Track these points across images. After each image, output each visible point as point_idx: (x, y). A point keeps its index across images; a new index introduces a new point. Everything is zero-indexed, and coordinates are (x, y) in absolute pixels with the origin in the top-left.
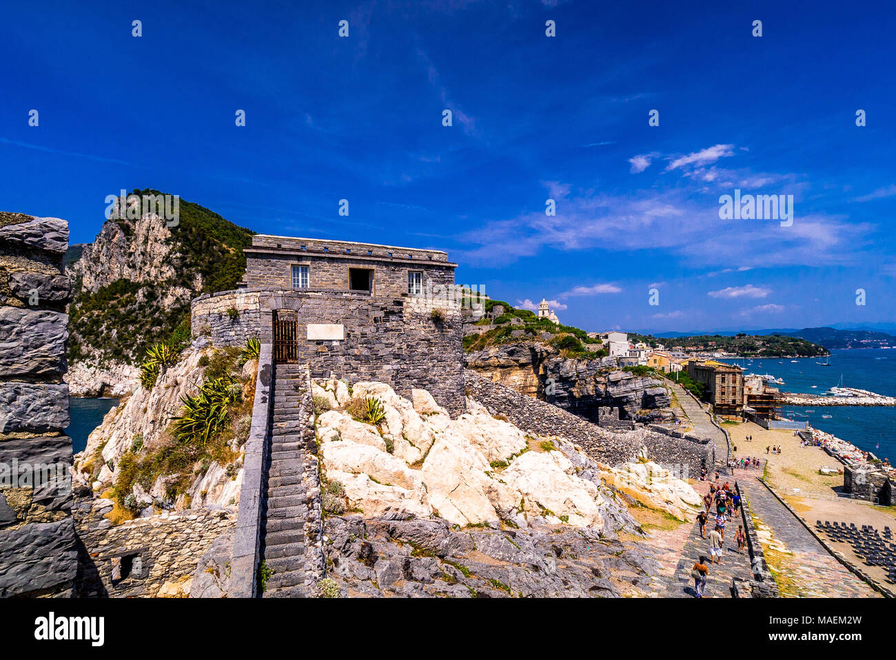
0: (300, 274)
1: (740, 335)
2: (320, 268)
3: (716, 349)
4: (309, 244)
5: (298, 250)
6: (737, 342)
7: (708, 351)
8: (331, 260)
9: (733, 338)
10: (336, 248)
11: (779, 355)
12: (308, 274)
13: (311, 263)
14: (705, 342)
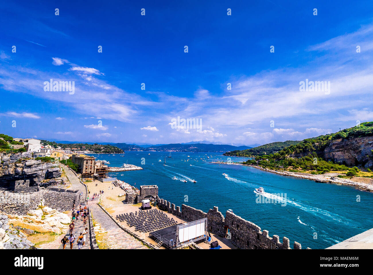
3: (85, 150)
6: (94, 147)
7: (82, 150)
14: (81, 146)
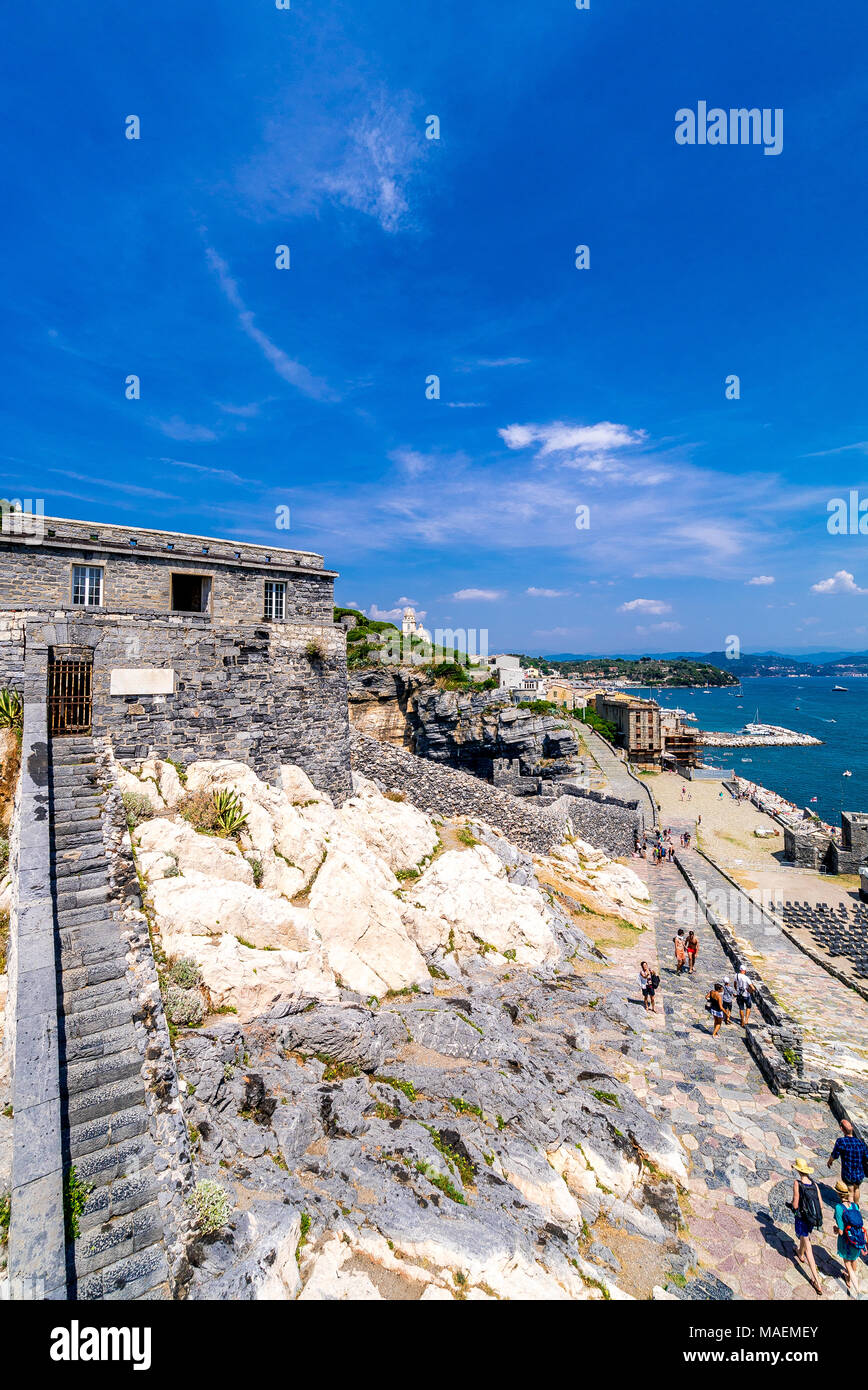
0: (87, 580)
1: (644, 659)
2: (122, 571)
3: (618, 676)
4: (105, 532)
5: (85, 542)
6: (642, 668)
7: (609, 678)
8: (142, 560)
9: (637, 663)
10: (151, 541)
11: (686, 684)
12: (101, 581)
13: (108, 563)
14: (604, 667)
